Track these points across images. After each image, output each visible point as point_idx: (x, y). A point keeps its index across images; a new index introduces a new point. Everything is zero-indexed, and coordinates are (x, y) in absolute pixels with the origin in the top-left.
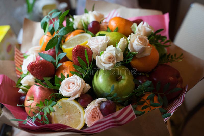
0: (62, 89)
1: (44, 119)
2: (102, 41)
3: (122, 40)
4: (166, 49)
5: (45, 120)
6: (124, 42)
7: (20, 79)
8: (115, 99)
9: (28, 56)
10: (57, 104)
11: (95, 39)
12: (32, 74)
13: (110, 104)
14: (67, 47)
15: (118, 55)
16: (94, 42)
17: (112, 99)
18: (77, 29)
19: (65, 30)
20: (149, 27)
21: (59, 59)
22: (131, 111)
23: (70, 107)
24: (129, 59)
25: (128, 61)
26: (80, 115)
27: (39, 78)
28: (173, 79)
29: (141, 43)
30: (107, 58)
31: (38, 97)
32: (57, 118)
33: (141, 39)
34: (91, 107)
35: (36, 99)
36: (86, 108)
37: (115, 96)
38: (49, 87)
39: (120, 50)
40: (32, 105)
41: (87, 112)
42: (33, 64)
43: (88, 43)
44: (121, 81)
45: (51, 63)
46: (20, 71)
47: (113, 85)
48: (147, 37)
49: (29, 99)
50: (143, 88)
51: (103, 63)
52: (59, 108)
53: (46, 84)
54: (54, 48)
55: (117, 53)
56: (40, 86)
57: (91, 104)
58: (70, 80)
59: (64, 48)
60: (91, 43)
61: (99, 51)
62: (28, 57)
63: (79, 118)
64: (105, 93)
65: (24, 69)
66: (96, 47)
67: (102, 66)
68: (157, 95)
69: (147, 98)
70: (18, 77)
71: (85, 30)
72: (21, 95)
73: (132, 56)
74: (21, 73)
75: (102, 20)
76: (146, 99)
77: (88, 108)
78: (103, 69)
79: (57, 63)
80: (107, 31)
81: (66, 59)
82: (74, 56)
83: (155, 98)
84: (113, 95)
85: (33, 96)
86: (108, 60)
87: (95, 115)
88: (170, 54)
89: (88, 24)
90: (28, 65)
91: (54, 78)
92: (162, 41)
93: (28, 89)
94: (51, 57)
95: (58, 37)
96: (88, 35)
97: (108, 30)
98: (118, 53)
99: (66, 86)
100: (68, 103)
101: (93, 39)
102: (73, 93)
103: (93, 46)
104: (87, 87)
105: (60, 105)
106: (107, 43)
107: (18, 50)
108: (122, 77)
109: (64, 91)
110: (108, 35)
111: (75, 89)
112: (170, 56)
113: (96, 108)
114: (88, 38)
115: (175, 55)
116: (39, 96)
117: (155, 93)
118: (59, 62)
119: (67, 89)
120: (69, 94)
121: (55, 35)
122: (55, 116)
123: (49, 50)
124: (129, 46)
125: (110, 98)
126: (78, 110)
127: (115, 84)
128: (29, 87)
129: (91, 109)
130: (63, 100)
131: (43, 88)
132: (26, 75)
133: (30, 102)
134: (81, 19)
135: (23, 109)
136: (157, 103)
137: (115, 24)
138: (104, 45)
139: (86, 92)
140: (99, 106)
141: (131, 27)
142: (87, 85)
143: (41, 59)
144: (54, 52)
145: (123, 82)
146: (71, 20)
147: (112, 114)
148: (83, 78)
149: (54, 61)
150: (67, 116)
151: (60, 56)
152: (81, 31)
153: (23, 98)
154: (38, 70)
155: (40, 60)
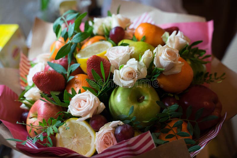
0: (71, 107)
1: (47, 141)
2: (123, 52)
3: (147, 52)
4: (204, 66)
5: (49, 142)
6: (149, 55)
7: (24, 91)
8: (134, 124)
9: (35, 64)
10: (65, 124)
11: (116, 50)
12: (38, 87)
13: (127, 129)
14: (82, 57)
15: (141, 70)
16: (113, 52)
17: (131, 124)
18: (97, 35)
19: (81, 36)
20: (183, 38)
21: (71, 71)
22: (149, 139)
23: (80, 129)
24: (155, 76)
25: (154, 78)
26: (91, 140)
27: (46, 93)
28: (208, 104)
29: (170, 58)
30: (127, 73)
31: (43, 115)
32: (63, 141)
33: (169, 52)
34: (103, 131)
35: (40, 117)
36: (97, 131)
37: (133, 119)
38: (57, 103)
39: (143, 64)
40: (35, 123)
41: (99, 136)
42: (39, 75)
43: (107, 53)
44: (142, 101)
45: (61, 75)
46: (25, 81)
47: (132, 107)
48: (178, 51)
49: (32, 117)
50: (169, 113)
51: (123, 79)
52: (66, 130)
53: (53, 100)
54: (67, 57)
55: (139, 68)
56: (46, 102)
57: (104, 128)
58: (82, 96)
59: (78, 58)
60: (110, 53)
61: (119, 64)
62: (36, 66)
63: (89, 143)
64: (122, 115)
65: (30, 80)
66: (116, 58)
67: (120, 82)
68: (187, 122)
69: (174, 125)
70: (22, 90)
71: (106, 37)
72: (24, 111)
73: (159, 72)
74: (26, 84)
75: (128, 26)
76: (172, 126)
77: (100, 132)
78: (122, 86)
79: (68, 75)
80: (132, 40)
81: (79, 71)
82: (89, 68)
83: (184, 126)
84: (131, 118)
85: (37, 113)
86: (127, 75)
87: (107, 141)
88: (208, 73)
89: (111, 29)
90: (33, 75)
91: (63, 93)
92: (200, 55)
93: (31, 105)
94: (62, 67)
95: (71, 44)
96: (109, 44)
97: (134, 39)
98: (141, 68)
99: (76, 104)
100: (77, 124)
101: (113, 49)
102: (84, 112)
103: (112, 57)
104: (101, 107)
105: (67, 127)
106: (129, 55)
107: (25, 57)
108: (144, 98)
109: (73, 109)
110: (132, 46)
111: (86, 108)
112: (209, 75)
113: (110, 133)
114: (107, 47)
115: (216, 74)
116: (44, 113)
117: (185, 120)
118: (71, 74)
119: (77, 107)
120: (79, 114)
121: (69, 41)
122: (61, 138)
123: (61, 59)
124: (155, 60)
125: (128, 121)
126: (89, 133)
127: (136, 106)
128: (33, 102)
129: (103, 133)
130: (72, 120)
131: (49, 105)
132: (31, 87)
133: (33, 120)
134: (102, 23)
135: (24, 127)
136: (186, 132)
137: (143, 31)
138: (125, 57)
139: (100, 113)
140: (113, 131)
141: (162, 37)
142: (102, 104)
143: (51, 69)
144: (66, 61)
145: (145, 104)
146: (90, 23)
147: (126, 140)
148: (98, 95)
149: (65, 73)
150: (75, 140)
151: (72, 67)
152: (102, 38)
153: (25, 114)
154: (45, 82)
155: (48, 70)
